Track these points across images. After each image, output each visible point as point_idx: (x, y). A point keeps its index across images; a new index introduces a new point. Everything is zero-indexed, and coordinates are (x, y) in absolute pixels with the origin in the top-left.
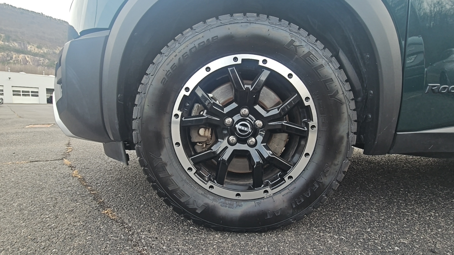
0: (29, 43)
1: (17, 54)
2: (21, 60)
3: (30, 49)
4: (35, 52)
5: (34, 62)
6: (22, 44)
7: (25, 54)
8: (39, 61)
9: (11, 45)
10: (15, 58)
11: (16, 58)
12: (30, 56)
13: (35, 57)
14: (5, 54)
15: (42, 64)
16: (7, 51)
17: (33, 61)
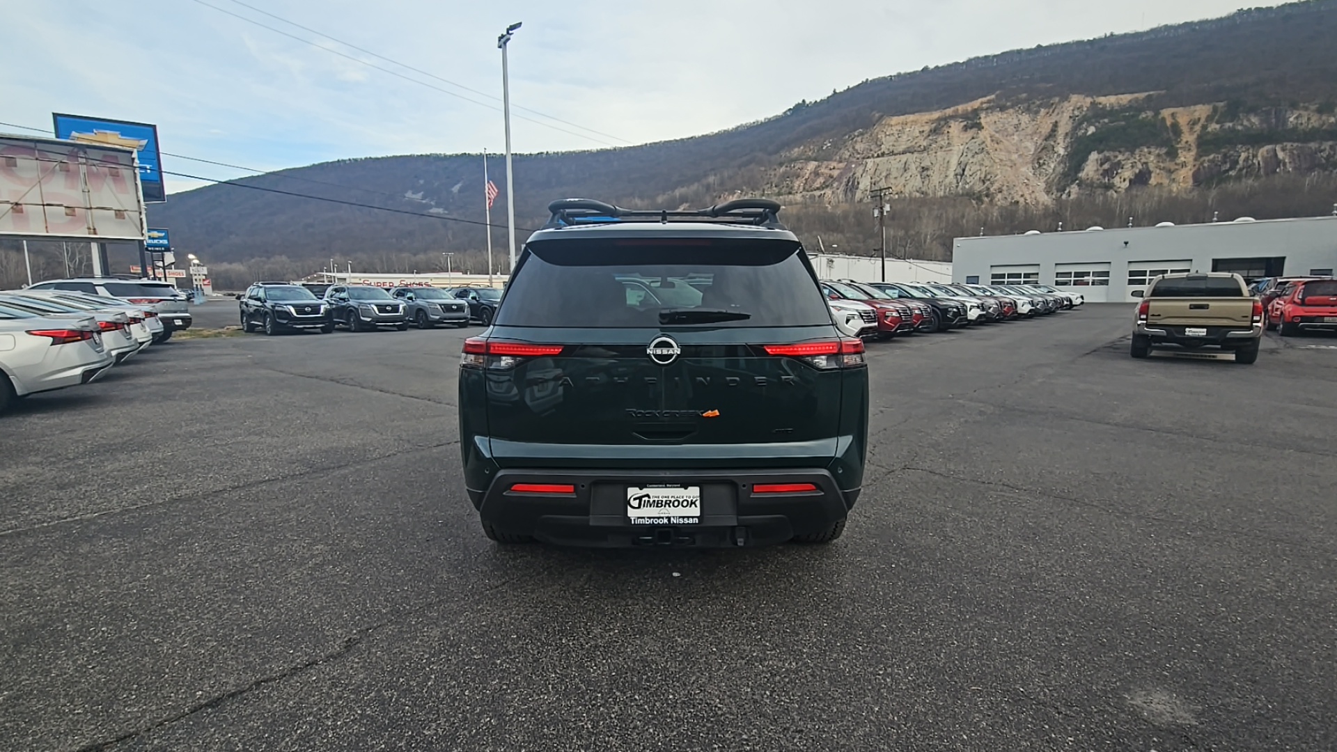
0: (1294, 106)
1: (1253, 147)
2: (1261, 163)
3: (1295, 121)
4: (1310, 126)
5: (1299, 160)
6: (1273, 113)
7: (1276, 142)
8: (1316, 153)
9: (1240, 128)
10: (1244, 161)
11: (1247, 162)
12: (1289, 145)
13: (1305, 145)
14: (1220, 156)
15: (1324, 161)
16: (1226, 148)
17: (1299, 156)
